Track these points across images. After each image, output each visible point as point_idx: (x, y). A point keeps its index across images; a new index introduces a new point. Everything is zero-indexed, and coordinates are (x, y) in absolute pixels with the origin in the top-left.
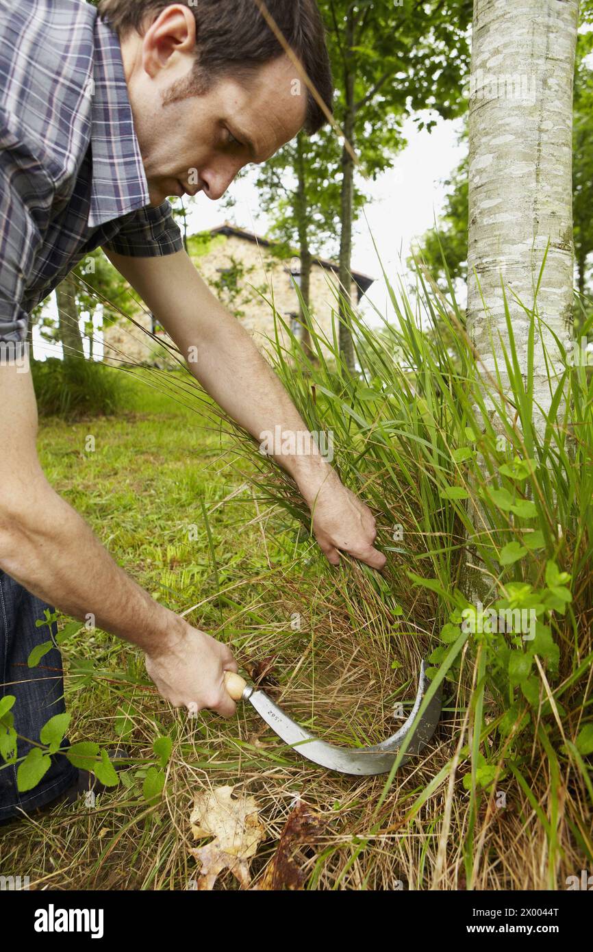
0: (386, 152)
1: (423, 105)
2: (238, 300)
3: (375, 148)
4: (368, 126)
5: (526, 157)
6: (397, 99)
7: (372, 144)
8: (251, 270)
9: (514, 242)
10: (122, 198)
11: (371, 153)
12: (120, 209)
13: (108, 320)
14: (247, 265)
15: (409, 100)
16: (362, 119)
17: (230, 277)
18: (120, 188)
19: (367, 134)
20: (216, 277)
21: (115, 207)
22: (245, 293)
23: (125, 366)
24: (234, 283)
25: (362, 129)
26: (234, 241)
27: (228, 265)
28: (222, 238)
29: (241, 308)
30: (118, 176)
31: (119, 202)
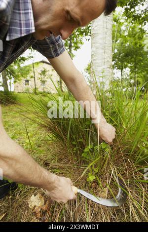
0: (79, 45)
1: (87, 35)
2: (45, 78)
3: (76, 44)
4: (75, 39)
5: (102, 49)
6: (82, 33)
7: (76, 43)
8: (48, 71)
9: (100, 67)
10: (23, 29)
11: (76, 45)
12: (21, 33)
13: (15, 82)
14: (47, 70)
15: (84, 33)
16: (74, 37)
17: (44, 72)
18: (22, 24)
19: (75, 41)
20: (40, 72)
21: (19, 32)
22: (47, 76)
23: (19, 93)
24: (45, 74)
25: (74, 40)
26: (45, 64)
27: (43, 70)
28: (42, 63)
29: (46, 80)
30: (22, 19)
31: (21, 30)
